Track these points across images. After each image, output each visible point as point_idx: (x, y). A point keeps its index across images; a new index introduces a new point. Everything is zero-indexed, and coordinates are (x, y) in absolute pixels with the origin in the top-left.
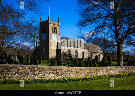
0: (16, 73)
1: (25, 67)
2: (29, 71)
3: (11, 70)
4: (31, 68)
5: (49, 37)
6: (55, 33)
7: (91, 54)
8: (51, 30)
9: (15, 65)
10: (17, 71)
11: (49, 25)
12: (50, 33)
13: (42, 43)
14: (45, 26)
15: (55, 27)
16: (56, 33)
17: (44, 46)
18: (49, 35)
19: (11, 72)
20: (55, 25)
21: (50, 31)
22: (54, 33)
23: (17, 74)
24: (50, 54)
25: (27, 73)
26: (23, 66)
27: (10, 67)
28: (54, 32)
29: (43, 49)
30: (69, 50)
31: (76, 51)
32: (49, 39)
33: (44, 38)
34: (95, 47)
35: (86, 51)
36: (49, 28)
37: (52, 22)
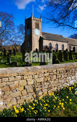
5: (33, 32)
7: (70, 46)
8: (34, 26)
11: (32, 22)
12: (33, 29)
16: (39, 29)
18: (33, 30)
22: (37, 29)
24: (34, 47)
28: (37, 27)
29: (27, 43)
30: (50, 43)
31: (57, 44)
32: (32, 34)
33: (28, 33)
34: (74, 40)
35: (66, 44)
36: (32, 24)
37: (35, 19)
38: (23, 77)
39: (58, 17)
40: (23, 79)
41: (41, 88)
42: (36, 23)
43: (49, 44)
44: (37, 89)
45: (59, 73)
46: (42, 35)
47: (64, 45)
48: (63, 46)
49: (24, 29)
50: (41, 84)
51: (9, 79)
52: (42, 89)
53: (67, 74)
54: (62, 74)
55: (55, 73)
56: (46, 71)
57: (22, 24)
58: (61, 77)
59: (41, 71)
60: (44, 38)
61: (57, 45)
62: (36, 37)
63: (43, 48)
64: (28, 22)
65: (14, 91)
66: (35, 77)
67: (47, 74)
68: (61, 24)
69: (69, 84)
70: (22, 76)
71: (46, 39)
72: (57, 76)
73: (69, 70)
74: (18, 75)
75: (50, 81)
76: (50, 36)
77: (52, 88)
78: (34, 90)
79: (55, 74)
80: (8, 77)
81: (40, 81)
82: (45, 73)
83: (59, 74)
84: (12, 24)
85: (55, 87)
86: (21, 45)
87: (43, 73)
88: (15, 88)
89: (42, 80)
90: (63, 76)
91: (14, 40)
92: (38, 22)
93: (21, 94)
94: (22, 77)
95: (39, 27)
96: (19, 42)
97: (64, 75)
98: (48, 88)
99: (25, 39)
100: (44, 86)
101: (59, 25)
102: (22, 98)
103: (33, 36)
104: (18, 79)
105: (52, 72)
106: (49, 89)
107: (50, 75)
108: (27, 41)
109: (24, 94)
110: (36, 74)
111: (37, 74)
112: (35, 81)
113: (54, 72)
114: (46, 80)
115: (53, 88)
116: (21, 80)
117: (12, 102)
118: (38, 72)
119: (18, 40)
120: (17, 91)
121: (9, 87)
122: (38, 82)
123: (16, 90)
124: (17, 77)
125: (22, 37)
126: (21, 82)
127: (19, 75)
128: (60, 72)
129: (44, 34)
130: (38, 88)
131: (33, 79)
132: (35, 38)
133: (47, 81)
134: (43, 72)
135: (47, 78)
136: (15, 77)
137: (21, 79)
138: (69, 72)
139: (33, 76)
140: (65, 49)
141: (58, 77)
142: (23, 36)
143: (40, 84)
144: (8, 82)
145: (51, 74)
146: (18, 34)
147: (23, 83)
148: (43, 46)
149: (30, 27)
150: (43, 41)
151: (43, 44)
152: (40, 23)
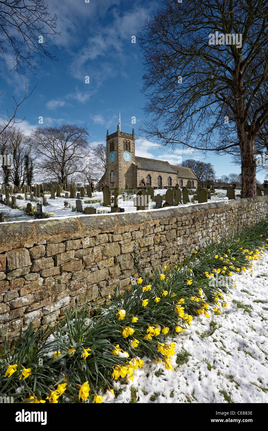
5: (119, 157)
6: (128, 151)
7: (181, 180)
8: (121, 146)
11: (119, 139)
12: (119, 151)
13: (109, 166)
15: (128, 142)
16: (130, 151)
17: (112, 171)
18: (119, 154)
20: (127, 139)
21: (120, 148)
22: (126, 151)
24: (121, 182)
28: (127, 149)
29: (111, 175)
30: (149, 175)
31: (160, 176)
32: (119, 160)
33: (113, 159)
34: (187, 170)
35: (174, 177)
36: (119, 142)
37: (124, 135)
38: (112, 237)
39: (165, 128)
40: (113, 242)
41: (148, 258)
43: (146, 176)
44: (141, 262)
45: (182, 226)
46: (136, 162)
47: (172, 178)
48: (170, 179)
49: (104, 152)
50: (149, 250)
51: (81, 243)
52: (151, 261)
53: (195, 227)
54: (187, 227)
55: (175, 226)
56: (157, 222)
57: (102, 145)
58: (185, 233)
59: (148, 222)
60: (139, 167)
61: (160, 178)
62: (125, 166)
63: (136, 184)
65: (93, 269)
66: (137, 237)
67: (159, 229)
68: (170, 139)
69: (199, 246)
70: (111, 235)
71: (142, 168)
72: (178, 232)
73: (198, 218)
74: (101, 233)
75: (166, 243)
77: (169, 257)
78: (135, 265)
79: (175, 229)
80: (80, 238)
81: (147, 245)
82: (155, 226)
83: (181, 228)
84: (84, 144)
85: (174, 254)
86: (100, 179)
87: (152, 227)
88: (94, 262)
89: (150, 240)
90: (188, 232)
91: (87, 171)
92: (129, 140)
93: (109, 275)
94: (110, 237)
95: (130, 148)
96: (96, 174)
97: (189, 228)
98: (162, 257)
99: (107, 170)
100: (154, 254)
101: (167, 143)
102: (110, 283)
103: (120, 163)
104: (102, 242)
105: (169, 225)
106: (163, 260)
107: (165, 230)
108: (109, 172)
109: (116, 275)
110: (139, 229)
111: (141, 229)
112: (137, 244)
113: (171, 225)
114: (159, 241)
115: (172, 256)
116: (108, 244)
117: (90, 295)
118: (143, 224)
119: (95, 171)
120: (99, 269)
121: (83, 261)
122: (142, 245)
123: (98, 267)
124: (98, 237)
125: (101, 166)
126: (108, 248)
127: (104, 232)
128: (182, 224)
129: (138, 159)
130: (142, 258)
131: (132, 240)
132: (123, 166)
133: (161, 242)
134: (151, 225)
135: (160, 236)
136: (95, 237)
137: (109, 242)
138: (197, 223)
139: (133, 233)
140: (174, 185)
141: (180, 234)
142: (103, 164)
143: (147, 250)
144: (78, 251)
145: (167, 227)
146: (94, 161)
147: (112, 249)
148: (138, 179)
149: (115, 149)
150: (136, 172)
151: (136, 177)
152: (131, 142)
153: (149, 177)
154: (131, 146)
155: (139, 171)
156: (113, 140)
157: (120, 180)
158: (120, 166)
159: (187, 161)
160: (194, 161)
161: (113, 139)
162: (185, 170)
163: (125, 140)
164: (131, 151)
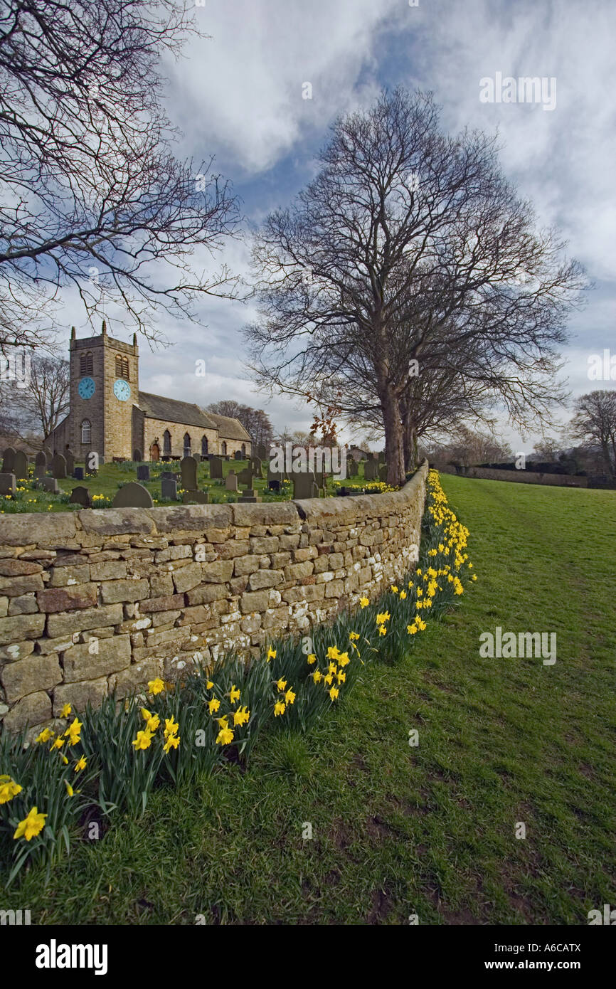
0: (133, 609)
1: (218, 521)
2: (248, 562)
3: (69, 579)
4: (262, 529)
5: (106, 390)
6: (124, 378)
7: (224, 442)
8: (110, 368)
9: (115, 516)
10: (144, 585)
11: (106, 352)
12: (106, 378)
13: (78, 408)
14: (90, 355)
15: (125, 359)
16: (128, 379)
17: (86, 419)
18: (107, 383)
19: (76, 606)
20: (123, 355)
21: (107, 371)
22: (120, 380)
23: (149, 613)
24: (109, 443)
25: (238, 585)
26: (202, 522)
27: (62, 551)
28: (122, 374)
29: (81, 427)
30: (167, 431)
31: (186, 433)
32: (106, 396)
33: (87, 393)
34: (232, 424)
35: (212, 435)
36: (105, 359)
37: (115, 344)
42: (119, 357)
43: (163, 433)
46: (139, 403)
47: (208, 438)
48: (205, 439)
60: (148, 413)
61: (187, 438)
62: (119, 409)
64: (85, 351)
71: (154, 415)
76: (162, 405)
92: (127, 355)
95: (128, 372)
103: (106, 402)
108: (77, 420)
129: (144, 398)
132: (115, 410)
140: (211, 451)
148: (146, 439)
149: (96, 371)
150: (143, 425)
151: (143, 434)
152: (132, 360)
153: (167, 435)
154: (131, 370)
155: (148, 422)
156: (89, 352)
157: (107, 440)
158: (106, 408)
159: (222, 403)
160: (235, 405)
161: (91, 350)
162: (229, 422)
163: (119, 355)
164: (131, 379)
